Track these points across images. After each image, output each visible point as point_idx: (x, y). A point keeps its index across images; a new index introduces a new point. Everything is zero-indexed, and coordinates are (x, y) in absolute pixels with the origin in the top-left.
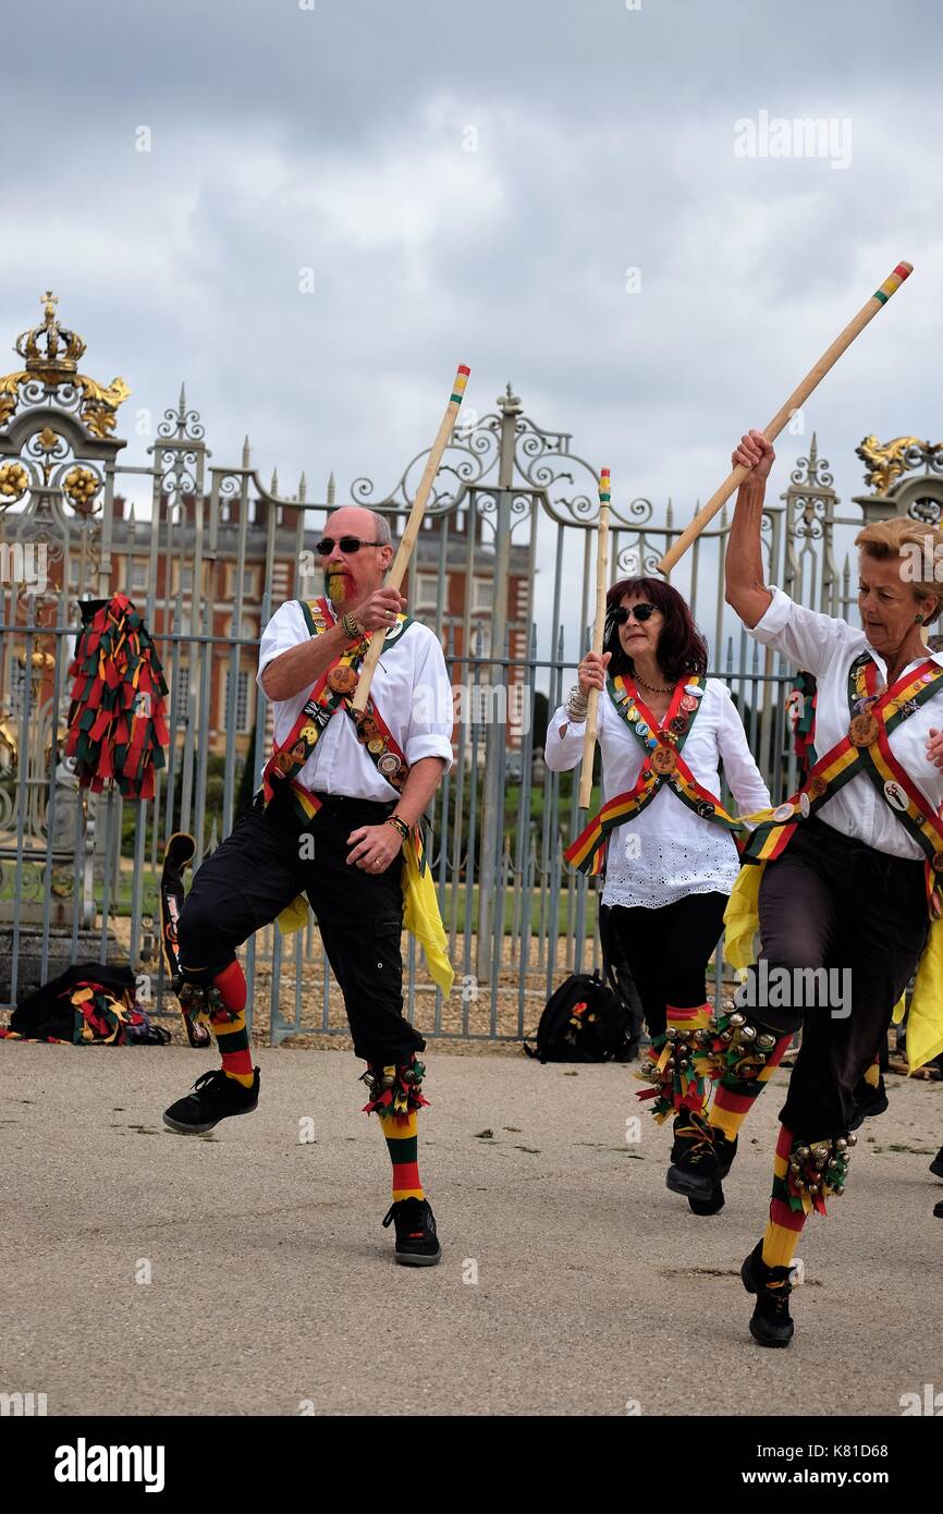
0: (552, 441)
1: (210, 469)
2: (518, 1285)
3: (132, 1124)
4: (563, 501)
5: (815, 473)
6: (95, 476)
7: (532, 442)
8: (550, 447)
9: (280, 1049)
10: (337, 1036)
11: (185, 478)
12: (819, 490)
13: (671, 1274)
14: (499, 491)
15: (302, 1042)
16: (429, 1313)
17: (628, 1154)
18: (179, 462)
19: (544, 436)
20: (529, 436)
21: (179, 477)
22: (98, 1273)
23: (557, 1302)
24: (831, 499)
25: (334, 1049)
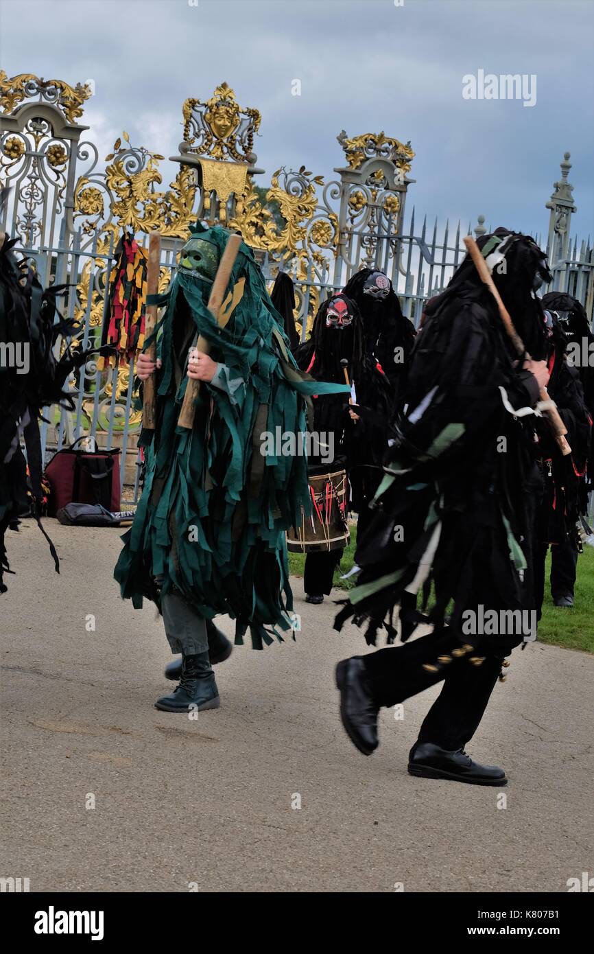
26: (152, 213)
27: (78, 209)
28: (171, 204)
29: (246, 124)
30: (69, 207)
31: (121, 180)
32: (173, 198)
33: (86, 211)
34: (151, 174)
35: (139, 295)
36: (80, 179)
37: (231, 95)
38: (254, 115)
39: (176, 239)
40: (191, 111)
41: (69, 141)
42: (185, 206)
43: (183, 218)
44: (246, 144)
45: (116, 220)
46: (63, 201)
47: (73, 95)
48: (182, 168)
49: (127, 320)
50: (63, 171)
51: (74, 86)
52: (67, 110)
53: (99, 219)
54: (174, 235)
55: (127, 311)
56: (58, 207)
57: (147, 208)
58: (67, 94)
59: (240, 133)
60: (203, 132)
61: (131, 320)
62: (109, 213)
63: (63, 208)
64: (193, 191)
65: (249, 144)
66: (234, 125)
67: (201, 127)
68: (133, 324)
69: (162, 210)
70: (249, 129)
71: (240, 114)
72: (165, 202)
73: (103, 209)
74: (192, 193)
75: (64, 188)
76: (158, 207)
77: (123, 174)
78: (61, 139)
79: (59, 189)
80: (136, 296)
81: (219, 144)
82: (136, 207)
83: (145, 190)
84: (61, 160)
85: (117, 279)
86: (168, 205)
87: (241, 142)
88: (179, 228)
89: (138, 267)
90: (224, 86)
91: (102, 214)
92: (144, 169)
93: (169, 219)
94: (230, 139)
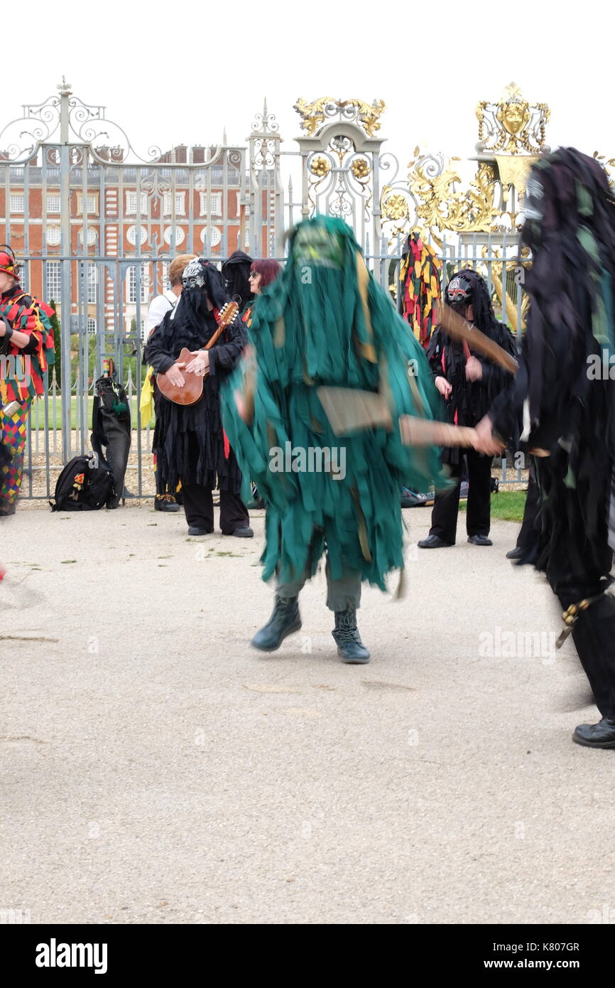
0: (94, 111)
5: (267, 123)
7: (81, 113)
8: (93, 115)
12: (269, 134)
14: (60, 145)
19: (88, 108)
20: (79, 108)
24: (278, 139)
26: (455, 212)
27: (385, 215)
28: (473, 202)
29: (537, 118)
30: (378, 215)
31: (423, 184)
32: (474, 195)
33: (393, 217)
34: (451, 176)
35: (428, 289)
36: (384, 189)
37: (519, 92)
38: (543, 109)
39: (482, 233)
40: (484, 112)
41: (371, 153)
42: (486, 201)
43: (485, 213)
44: (539, 137)
45: (422, 221)
46: (370, 210)
47: (370, 111)
48: (480, 166)
49: (419, 314)
50: (367, 182)
51: (370, 102)
52: (366, 126)
53: (406, 223)
54: (477, 230)
55: (418, 306)
56: (366, 217)
57: (450, 208)
58: (364, 111)
59: (532, 127)
60: (496, 130)
61: (422, 313)
62: (415, 216)
63: (372, 217)
64: (492, 186)
65: (542, 136)
66: (525, 119)
67: (494, 125)
68: (425, 317)
69: (465, 208)
70: (541, 123)
71: (531, 109)
72: (467, 200)
73: (408, 214)
74: (491, 188)
75: (370, 198)
76: (461, 205)
77: (424, 178)
78: (363, 153)
79: (366, 199)
80: (426, 291)
81: (513, 139)
82: (439, 208)
83: (447, 191)
84: (365, 172)
85: (406, 276)
86: (470, 202)
87: (534, 135)
88: (482, 223)
89: (425, 264)
90: (512, 85)
91: (408, 218)
92: (444, 172)
93: (472, 216)
94: (523, 134)
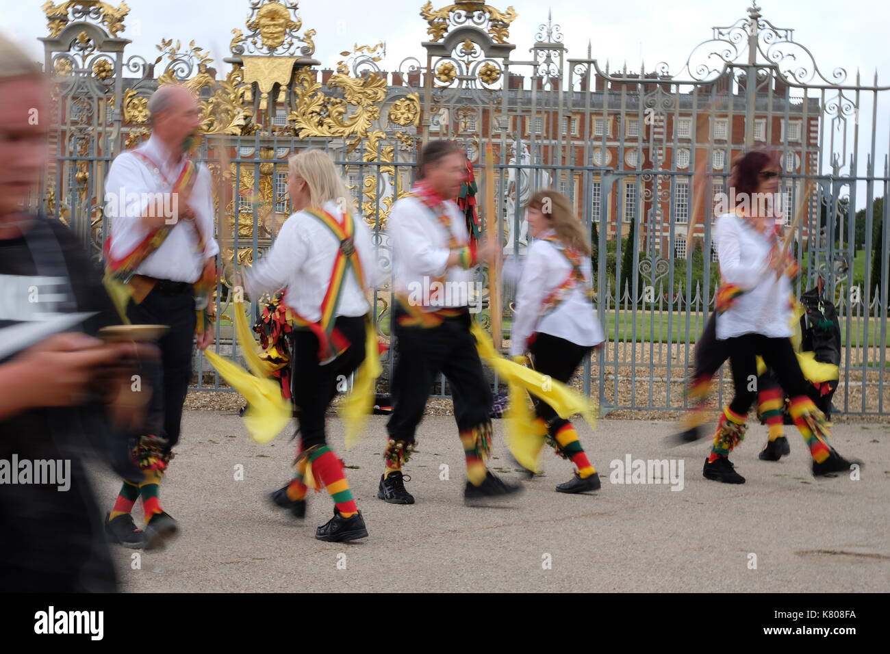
0: (782, 33)
1: (568, 61)
2: (704, 561)
3: (496, 467)
4: (790, 71)
6: (497, 67)
7: (769, 35)
8: (780, 37)
9: (605, 420)
10: (643, 411)
11: (552, 66)
13: (802, 554)
14: (748, 67)
15: (619, 415)
16: (643, 578)
17: (801, 480)
18: (549, 56)
19: (777, 31)
20: (767, 31)
21: (549, 65)
22: (448, 556)
23: (725, 571)
25: (639, 419)
